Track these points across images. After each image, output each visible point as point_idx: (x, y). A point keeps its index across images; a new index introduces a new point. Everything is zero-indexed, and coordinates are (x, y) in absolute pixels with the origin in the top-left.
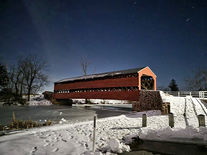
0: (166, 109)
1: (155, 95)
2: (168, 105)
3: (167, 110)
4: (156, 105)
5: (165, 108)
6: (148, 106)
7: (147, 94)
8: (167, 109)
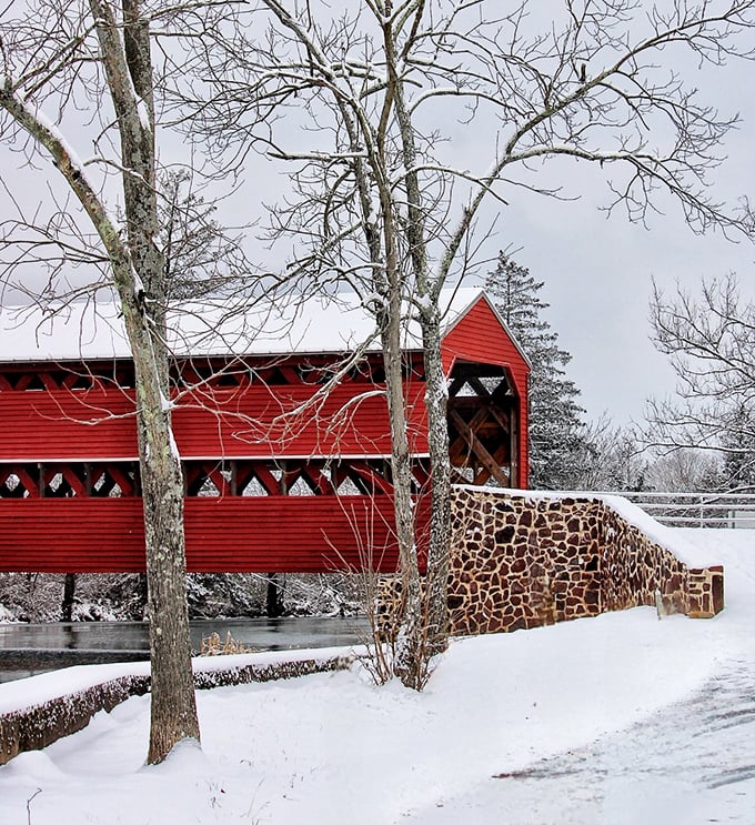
0: (706, 597)
1: (574, 526)
2: (715, 577)
3: (711, 597)
4: (579, 592)
5: (703, 593)
6: (516, 601)
7: (510, 520)
8: (710, 593)
